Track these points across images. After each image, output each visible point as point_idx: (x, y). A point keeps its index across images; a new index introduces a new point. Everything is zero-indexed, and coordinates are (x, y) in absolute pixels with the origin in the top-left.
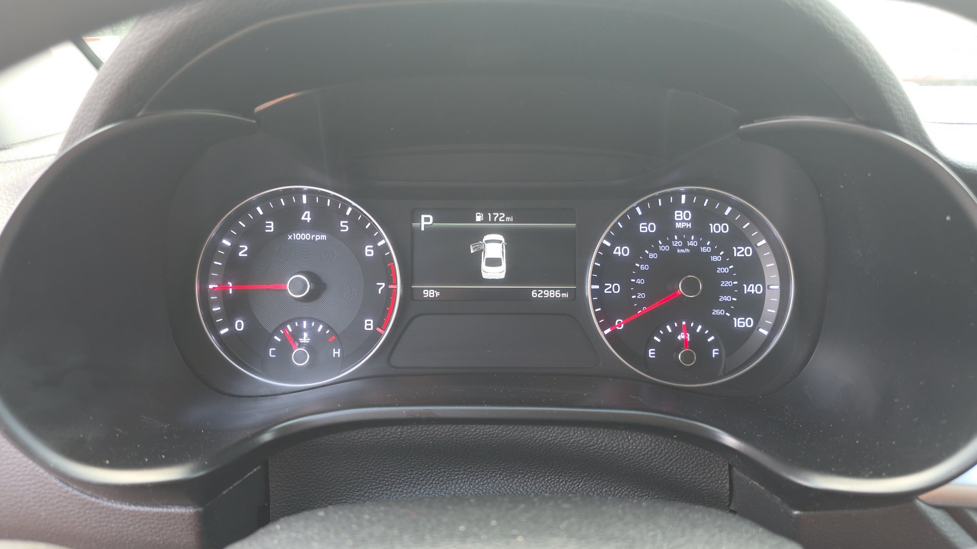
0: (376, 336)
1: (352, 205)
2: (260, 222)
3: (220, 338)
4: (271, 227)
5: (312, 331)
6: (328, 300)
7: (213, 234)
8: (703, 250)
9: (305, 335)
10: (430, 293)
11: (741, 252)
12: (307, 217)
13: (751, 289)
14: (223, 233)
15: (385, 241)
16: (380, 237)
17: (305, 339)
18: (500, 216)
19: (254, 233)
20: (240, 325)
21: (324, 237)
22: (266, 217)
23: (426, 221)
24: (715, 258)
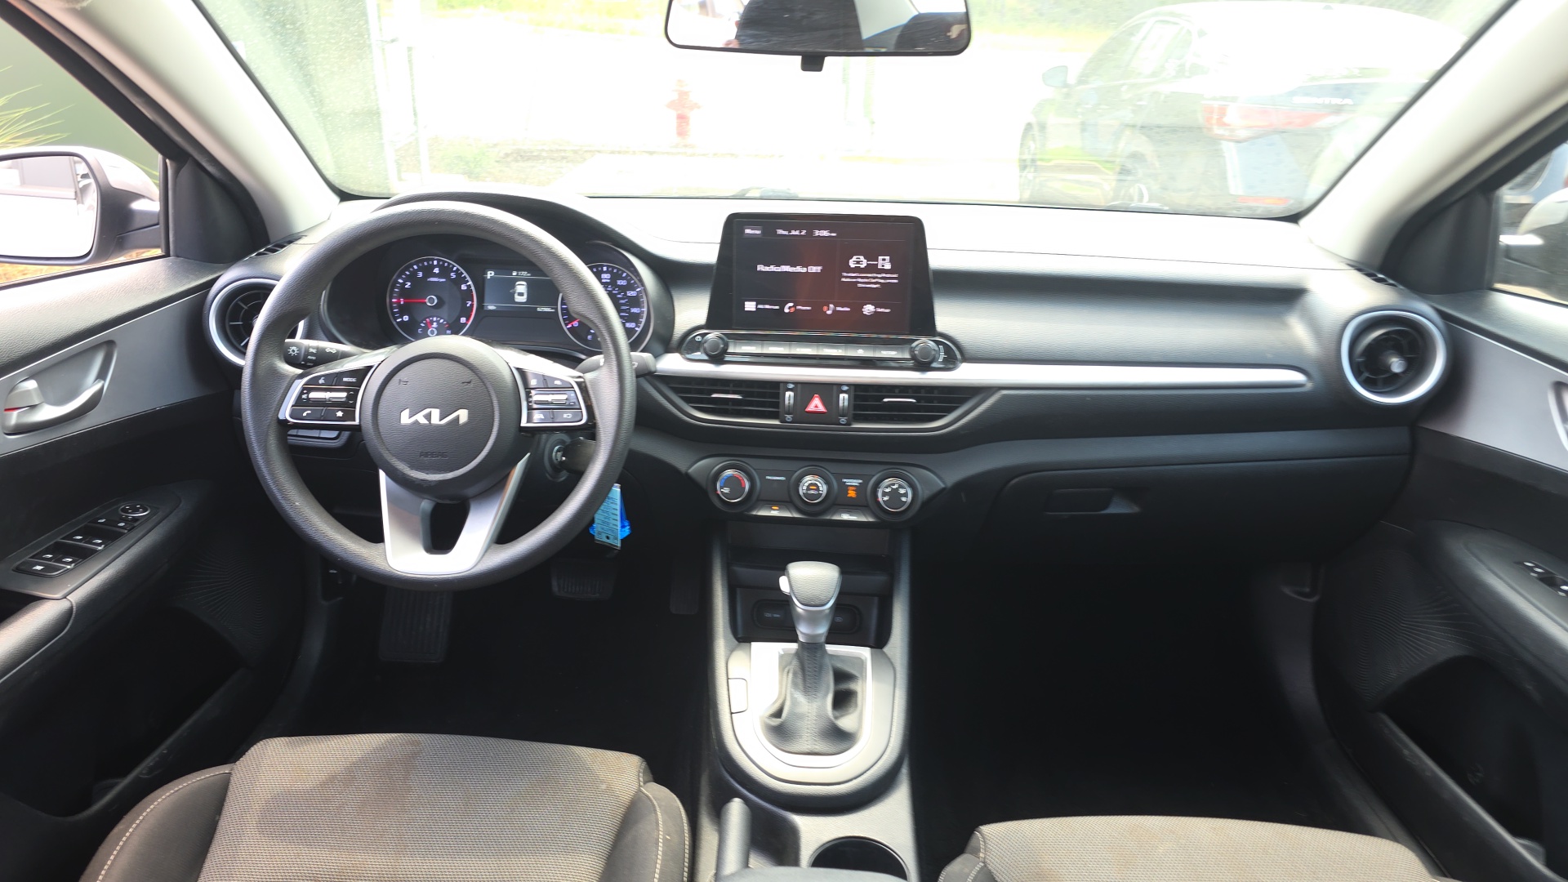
0: (465, 324)
1: (456, 267)
2: (415, 273)
3: (398, 323)
4: (420, 274)
5: (438, 322)
6: (445, 308)
7: (394, 277)
8: (614, 292)
9: (435, 324)
10: (491, 307)
11: (631, 293)
12: (436, 270)
13: (634, 310)
14: (399, 277)
15: (470, 283)
16: (468, 281)
17: (435, 325)
18: (524, 273)
19: (412, 277)
20: (406, 318)
21: (444, 280)
22: (419, 270)
23: (490, 274)
24: (619, 296)
